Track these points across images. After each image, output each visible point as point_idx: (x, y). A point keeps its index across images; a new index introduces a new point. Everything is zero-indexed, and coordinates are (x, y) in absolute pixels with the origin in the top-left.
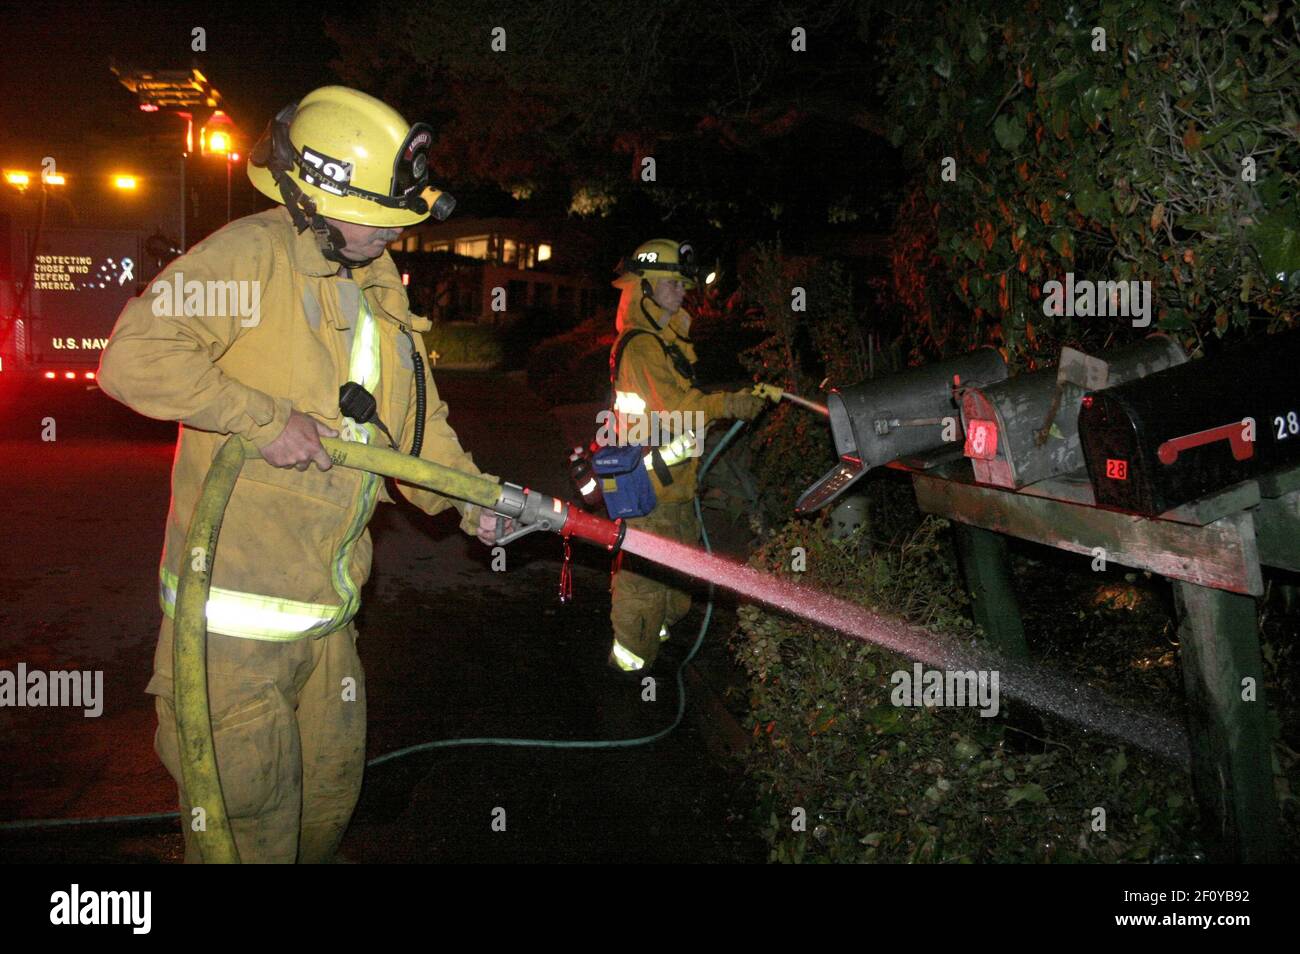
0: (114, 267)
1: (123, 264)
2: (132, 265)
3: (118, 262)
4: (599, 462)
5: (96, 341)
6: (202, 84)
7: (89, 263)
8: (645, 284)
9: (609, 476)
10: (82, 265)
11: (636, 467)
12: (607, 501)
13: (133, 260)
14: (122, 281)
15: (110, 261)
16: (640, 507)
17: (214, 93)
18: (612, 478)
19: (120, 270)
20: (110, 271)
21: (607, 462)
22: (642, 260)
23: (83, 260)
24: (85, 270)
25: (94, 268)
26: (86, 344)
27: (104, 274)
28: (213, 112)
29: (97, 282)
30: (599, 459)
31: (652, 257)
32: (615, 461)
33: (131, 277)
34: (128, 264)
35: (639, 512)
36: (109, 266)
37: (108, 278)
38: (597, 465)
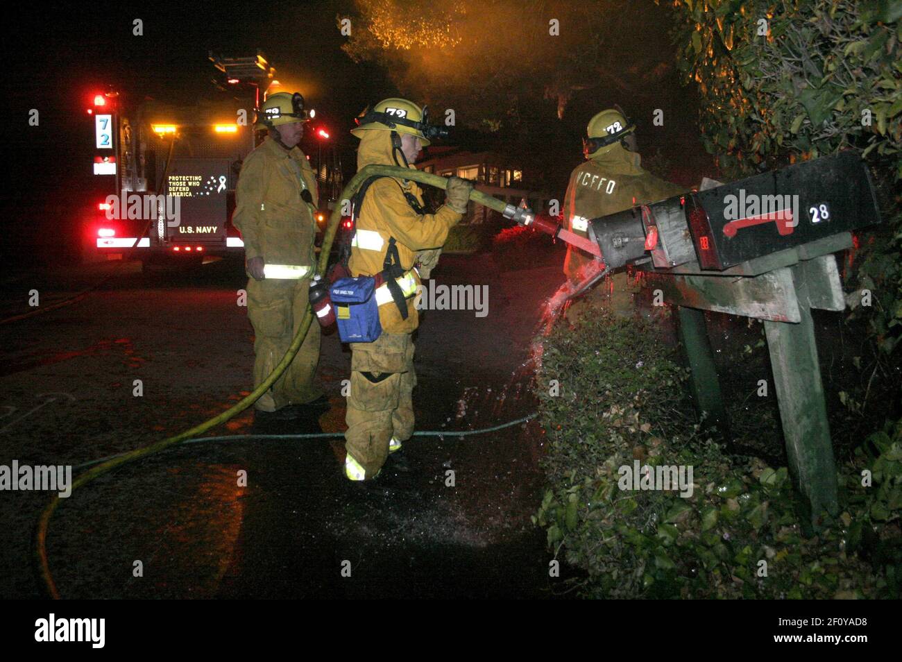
0: (215, 181)
1: (220, 180)
2: (225, 180)
3: (217, 179)
4: (336, 292)
5: (204, 228)
6: (264, 65)
7: (200, 180)
8: (394, 135)
9: (345, 305)
10: (196, 181)
11: (368, 300)
12: (340, 326)
13: (226, 177)
14: (219, 190)
15: (212, 178)
16: (369, 334)
17: (272, 69)
18: (347, 306)
19: (218, 184)
20: (212, 184)
21: (344, 292)
22: (392, 114)
23: (196, 178)
24: (198, 184)
25: (203, 183)
26: (199, 230)
27: (209, 186)
28: (271, 82)
29: (205, 191)
30: (337, 288)
31: (402, 114)
32: (351, 293)
33: (225, 188)
34: (223, 180)
35: (366, 338)
36: (212, 181)
37: (211, 189)
38: (335, 294)
